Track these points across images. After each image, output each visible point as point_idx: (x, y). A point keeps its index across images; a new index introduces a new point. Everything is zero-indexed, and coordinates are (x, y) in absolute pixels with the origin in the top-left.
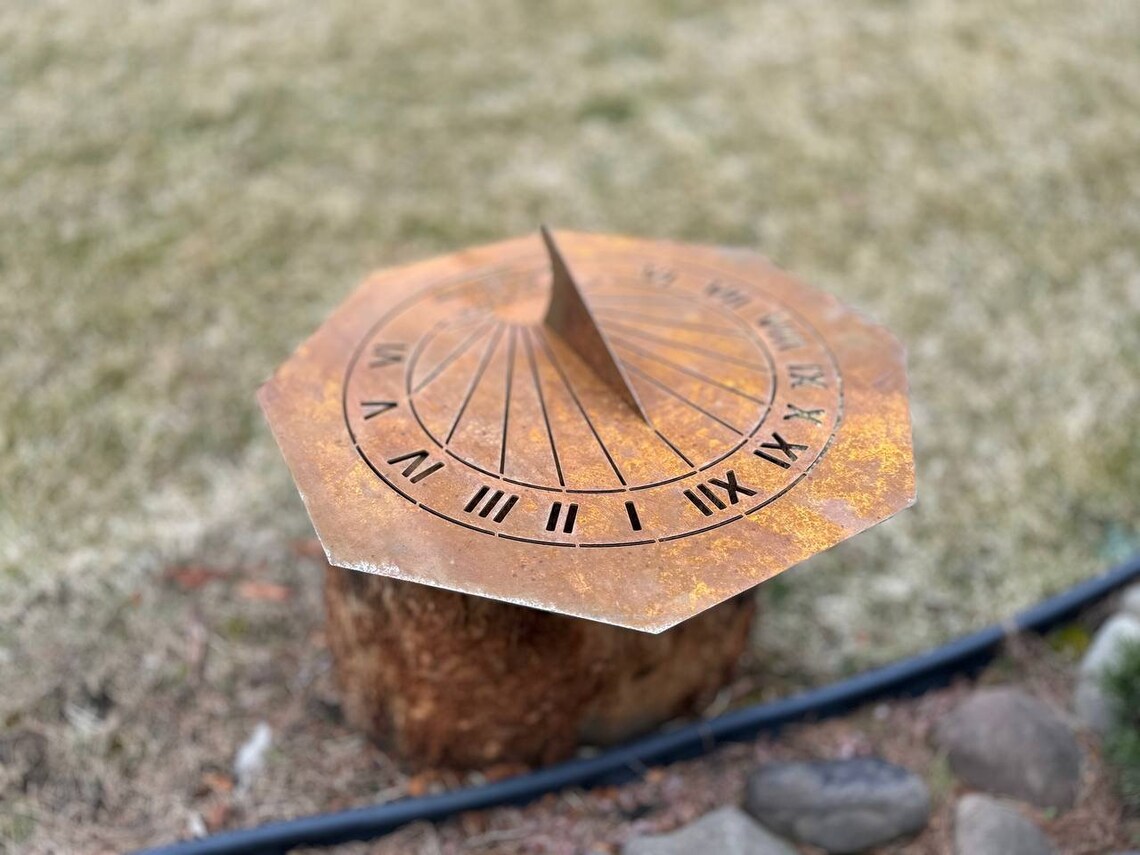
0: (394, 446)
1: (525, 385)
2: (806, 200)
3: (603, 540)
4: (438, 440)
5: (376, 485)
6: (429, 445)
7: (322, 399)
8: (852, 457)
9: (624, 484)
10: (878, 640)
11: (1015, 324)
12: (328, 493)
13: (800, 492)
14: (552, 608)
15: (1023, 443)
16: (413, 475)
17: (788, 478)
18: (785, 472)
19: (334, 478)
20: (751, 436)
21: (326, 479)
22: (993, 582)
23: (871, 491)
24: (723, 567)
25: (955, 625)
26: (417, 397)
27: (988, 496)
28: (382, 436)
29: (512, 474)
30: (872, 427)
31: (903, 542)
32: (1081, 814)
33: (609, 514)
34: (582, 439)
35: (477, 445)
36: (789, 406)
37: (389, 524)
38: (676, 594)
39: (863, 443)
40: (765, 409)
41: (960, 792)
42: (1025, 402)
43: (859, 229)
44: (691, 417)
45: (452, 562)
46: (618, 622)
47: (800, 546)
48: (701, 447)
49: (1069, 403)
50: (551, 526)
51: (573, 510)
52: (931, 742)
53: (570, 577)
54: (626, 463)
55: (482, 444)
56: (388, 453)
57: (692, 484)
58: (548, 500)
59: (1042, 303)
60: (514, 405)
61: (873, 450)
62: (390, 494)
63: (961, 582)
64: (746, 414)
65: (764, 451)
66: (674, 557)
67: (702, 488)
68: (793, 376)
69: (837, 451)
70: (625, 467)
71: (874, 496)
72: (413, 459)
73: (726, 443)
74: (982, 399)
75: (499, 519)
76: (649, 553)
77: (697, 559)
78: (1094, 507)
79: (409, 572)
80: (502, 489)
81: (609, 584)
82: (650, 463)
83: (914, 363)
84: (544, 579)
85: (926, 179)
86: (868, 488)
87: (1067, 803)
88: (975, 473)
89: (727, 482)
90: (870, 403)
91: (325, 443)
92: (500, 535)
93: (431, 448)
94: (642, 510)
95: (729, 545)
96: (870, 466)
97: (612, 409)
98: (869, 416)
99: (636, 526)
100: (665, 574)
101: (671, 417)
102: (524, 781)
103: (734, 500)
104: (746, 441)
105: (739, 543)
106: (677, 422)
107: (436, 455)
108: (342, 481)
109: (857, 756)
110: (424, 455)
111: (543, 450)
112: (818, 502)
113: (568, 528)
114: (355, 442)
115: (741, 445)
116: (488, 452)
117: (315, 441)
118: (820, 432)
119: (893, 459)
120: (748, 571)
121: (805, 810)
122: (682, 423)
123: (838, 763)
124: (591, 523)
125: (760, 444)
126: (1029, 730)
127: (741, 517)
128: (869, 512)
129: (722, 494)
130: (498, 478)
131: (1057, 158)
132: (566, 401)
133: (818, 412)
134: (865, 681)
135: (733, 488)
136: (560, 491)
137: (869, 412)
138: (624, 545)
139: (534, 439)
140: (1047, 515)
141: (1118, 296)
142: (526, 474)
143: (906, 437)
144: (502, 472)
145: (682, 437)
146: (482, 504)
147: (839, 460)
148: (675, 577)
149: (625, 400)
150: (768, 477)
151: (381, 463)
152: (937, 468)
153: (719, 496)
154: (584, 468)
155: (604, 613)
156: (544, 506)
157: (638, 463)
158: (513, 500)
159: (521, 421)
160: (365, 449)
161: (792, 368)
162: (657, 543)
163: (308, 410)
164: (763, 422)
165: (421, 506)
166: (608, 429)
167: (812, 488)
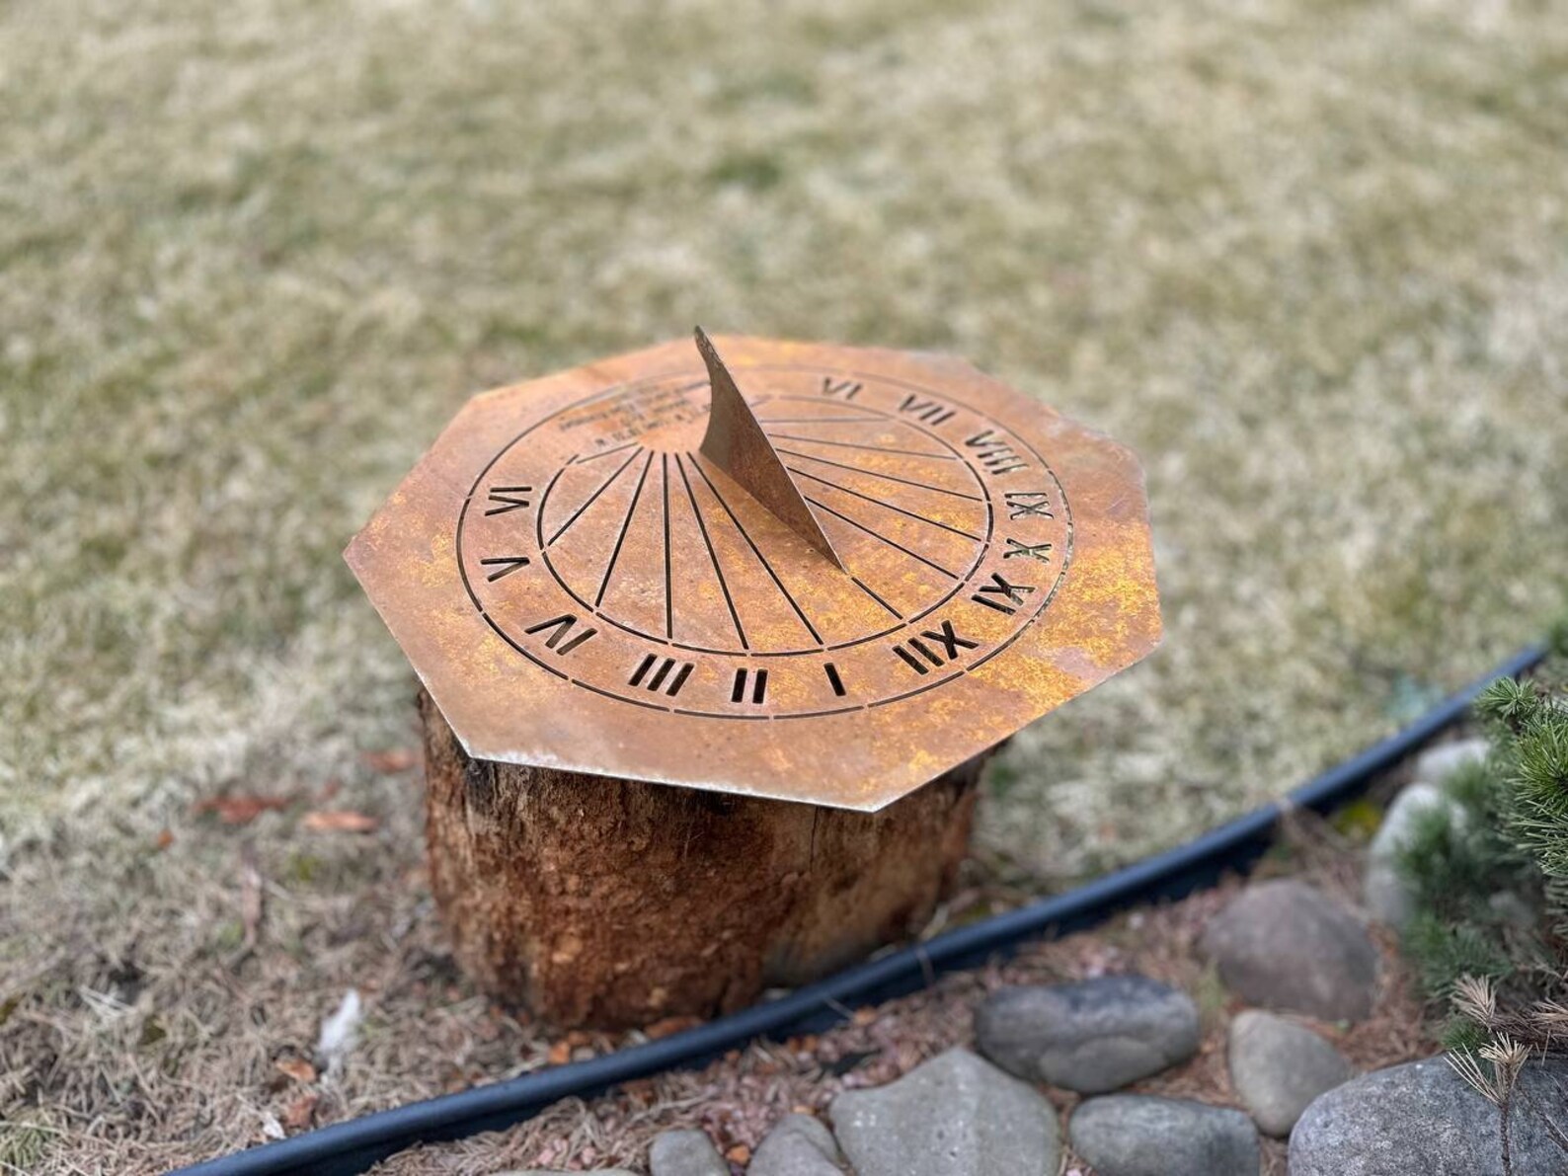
0: (530, 611)
1: (686, 529)
2: (1010, 284)
3: (801, 709)
4: (586, 602)
5: (515, 660)
6: (575, 608)
7: (431, 559)
8: (1087, 598)
9: (820, 642)
10: (1127, 833)
11: (1276, 434)
12: (455, 673)
13: (1028, 641)
14: (748, 791)
15: (1292, 581)
16: (560, 645)
17: (1014, 626)
18: (1010, 619)
19: (459, 654)
20: (967, 579)
21: (450, 655)
22: (1263, 753)
23: (1110, 635)
24: (946, 732)
25: (1221, 808)
26: (552, 551)
27: (1252, 648)
28: (513, 599)
29: (683, 638)
30: (1106, 560)
31: (1151, 710)
32: (1379, 1023)
33: (805, 679)
34: (763, 592)
35: (635, 605)
36: (1009, 541)
37: (537, 705)
38: (892, 766)
39: (1098, 580)
40: (982, 546)
41: (1234, 1010)
42: (1293, 529)
43: (1080, 322)
44: (893, 559)
45: (621, 745)
46: (828, 801)
47: (1032, 702)
48: (909, 594)
49: (1346, 530)
50: (738, 696)
51: (762, 677)
52: (1197, 953)
53: (765, 754)
54: (820, 619)
55: (641, 604)
56: (524, 621)
57: (902, 639)
58: (730, 667)
59: (1308, 406)
60: (675, 555)
61: (1110, 589)
62: (534, 670)
63: (1224, 755)
64: (959, 554)
65: (983, 595)
66: (887, 724)
67: (914, 642)
68: (1011, 505)
69: (1069, 591)
70: (819, 622)
71: (1114, 641)
72: (557, 627)
73: (938, 589)
74: (1239, 529)
75: (673, 691)
76: (857, 720)
77: (914, 724)
78: (1380, 655)
79: (570, 760)
80: (673, 657)
81: (813, 760)
82: (849, 617)
83: (1155, 487)
84: (735, 759)
85: (1158, 251)
86: (1107, 631)
87: (1362, 1012)
88: (1235, 620)
89: (943, 634)
90: (1104, 534)
91: (443, 612)
92: (676, 711)
93: (578, 611)
94: (845, 672)
95: (951, 707)
96: (1108, 607)
97: (797, 555)
98: (1103, 549)
99: (839, 690)
100: (878, 744)
101: (871, 562)
102: (701, 1034)
103: (953, 655)
104: (962, 585)
105: (962, 703)
106: (879, 566)
107: (585, 621)
108: (470, 657)
109: (1109, 972)
110: (570, 620)
111: (718, 607)
112: (1050, 651)
113: (758, 697)
114: (480, 609)
115: (957, 590)
116: (649, 613)
117: (429, 611)
118: (1047, 572)
119: (1134, 598)
120: (974, 734)
121: (1050, 1044)
122: (884, 567)
123: (1087, 983)
124: (784, 691)
125: (978, 587)
126: (1313, 927)
127: (961, 673)
128: (1109, 659)
129: (938, 648)
130: (666, 643)
131: (1322, 222)
132: (742, 548)
133: (1042, 547)
134: (1115, 882)
135: (950, 640)
136: (744, 655)
137: (1102, 544)
138: (827, 713)
139: (706, 595)
140: (1324, 668)
141: (1399, 396)
142: (700, 636)
143: (1148, 572)
144: (670, 635)
145: (886, 584)
146: (650, 676)
147: (1071, 602)
148: (891, 746)
149: (812, 543)
150: (991, 625)
151: (517, 633)
152: (1188, 616)
153: (935, 651)
154: (770, 627)
155: (811, 793)
156: (726, 674)
157: (834, 617)
158: (687, 669)
159: (687, 574)
160: (495, 617)
161: (1008, 496)
162: (867, 710)
163: (414, 572)
164: (980, 561)
165: (574, 682)
166: (795, 579)
167: (1042, 635)
